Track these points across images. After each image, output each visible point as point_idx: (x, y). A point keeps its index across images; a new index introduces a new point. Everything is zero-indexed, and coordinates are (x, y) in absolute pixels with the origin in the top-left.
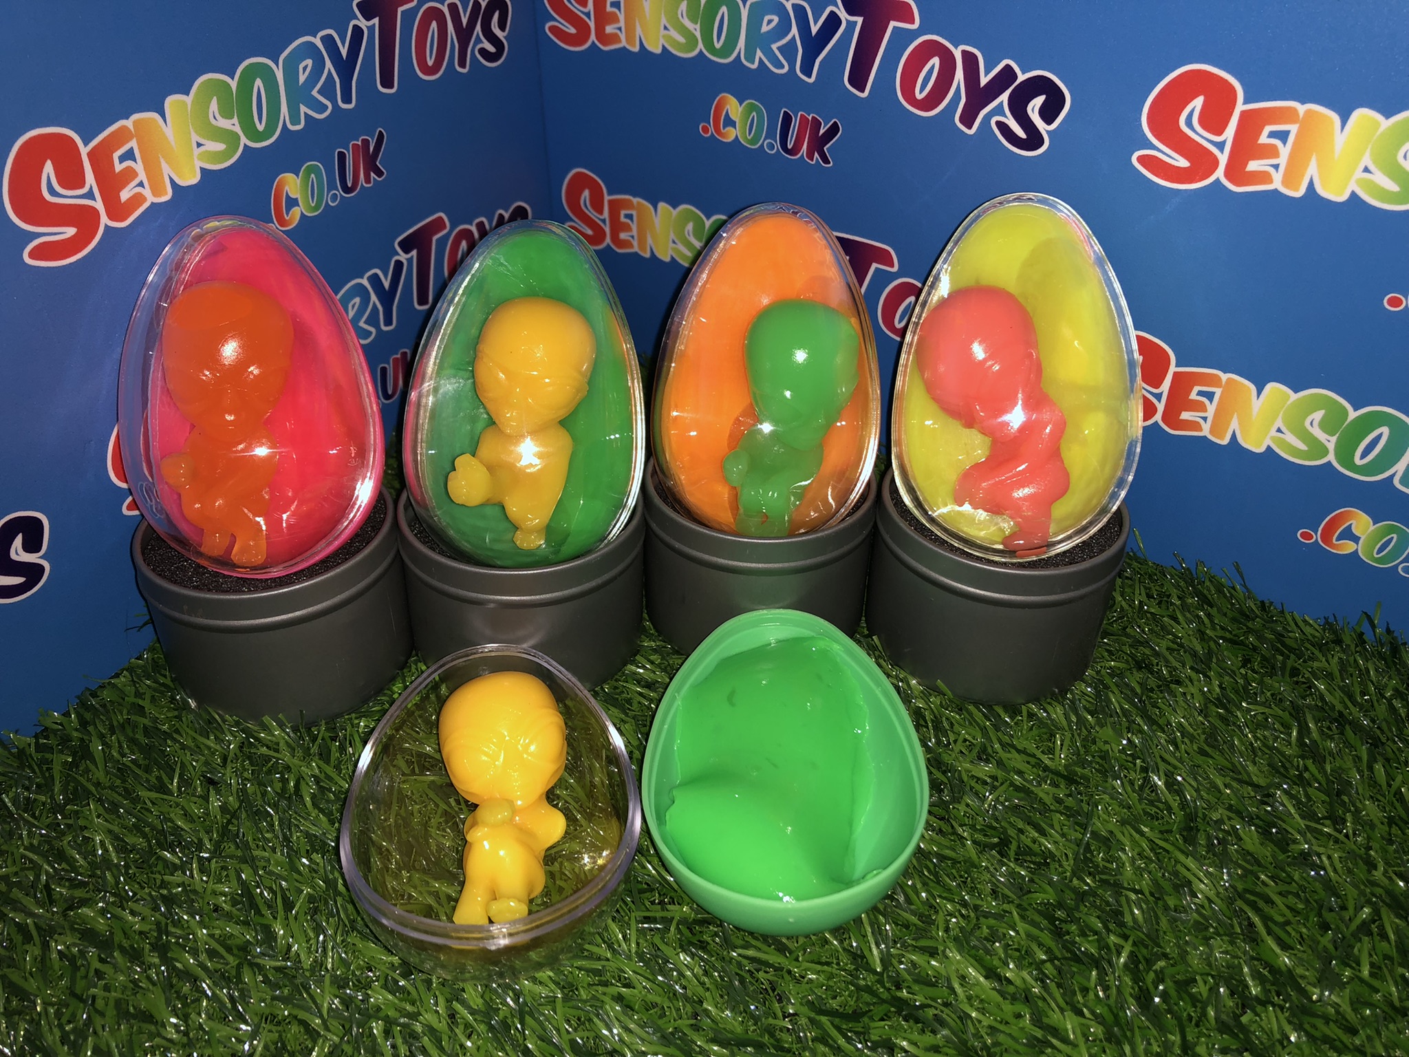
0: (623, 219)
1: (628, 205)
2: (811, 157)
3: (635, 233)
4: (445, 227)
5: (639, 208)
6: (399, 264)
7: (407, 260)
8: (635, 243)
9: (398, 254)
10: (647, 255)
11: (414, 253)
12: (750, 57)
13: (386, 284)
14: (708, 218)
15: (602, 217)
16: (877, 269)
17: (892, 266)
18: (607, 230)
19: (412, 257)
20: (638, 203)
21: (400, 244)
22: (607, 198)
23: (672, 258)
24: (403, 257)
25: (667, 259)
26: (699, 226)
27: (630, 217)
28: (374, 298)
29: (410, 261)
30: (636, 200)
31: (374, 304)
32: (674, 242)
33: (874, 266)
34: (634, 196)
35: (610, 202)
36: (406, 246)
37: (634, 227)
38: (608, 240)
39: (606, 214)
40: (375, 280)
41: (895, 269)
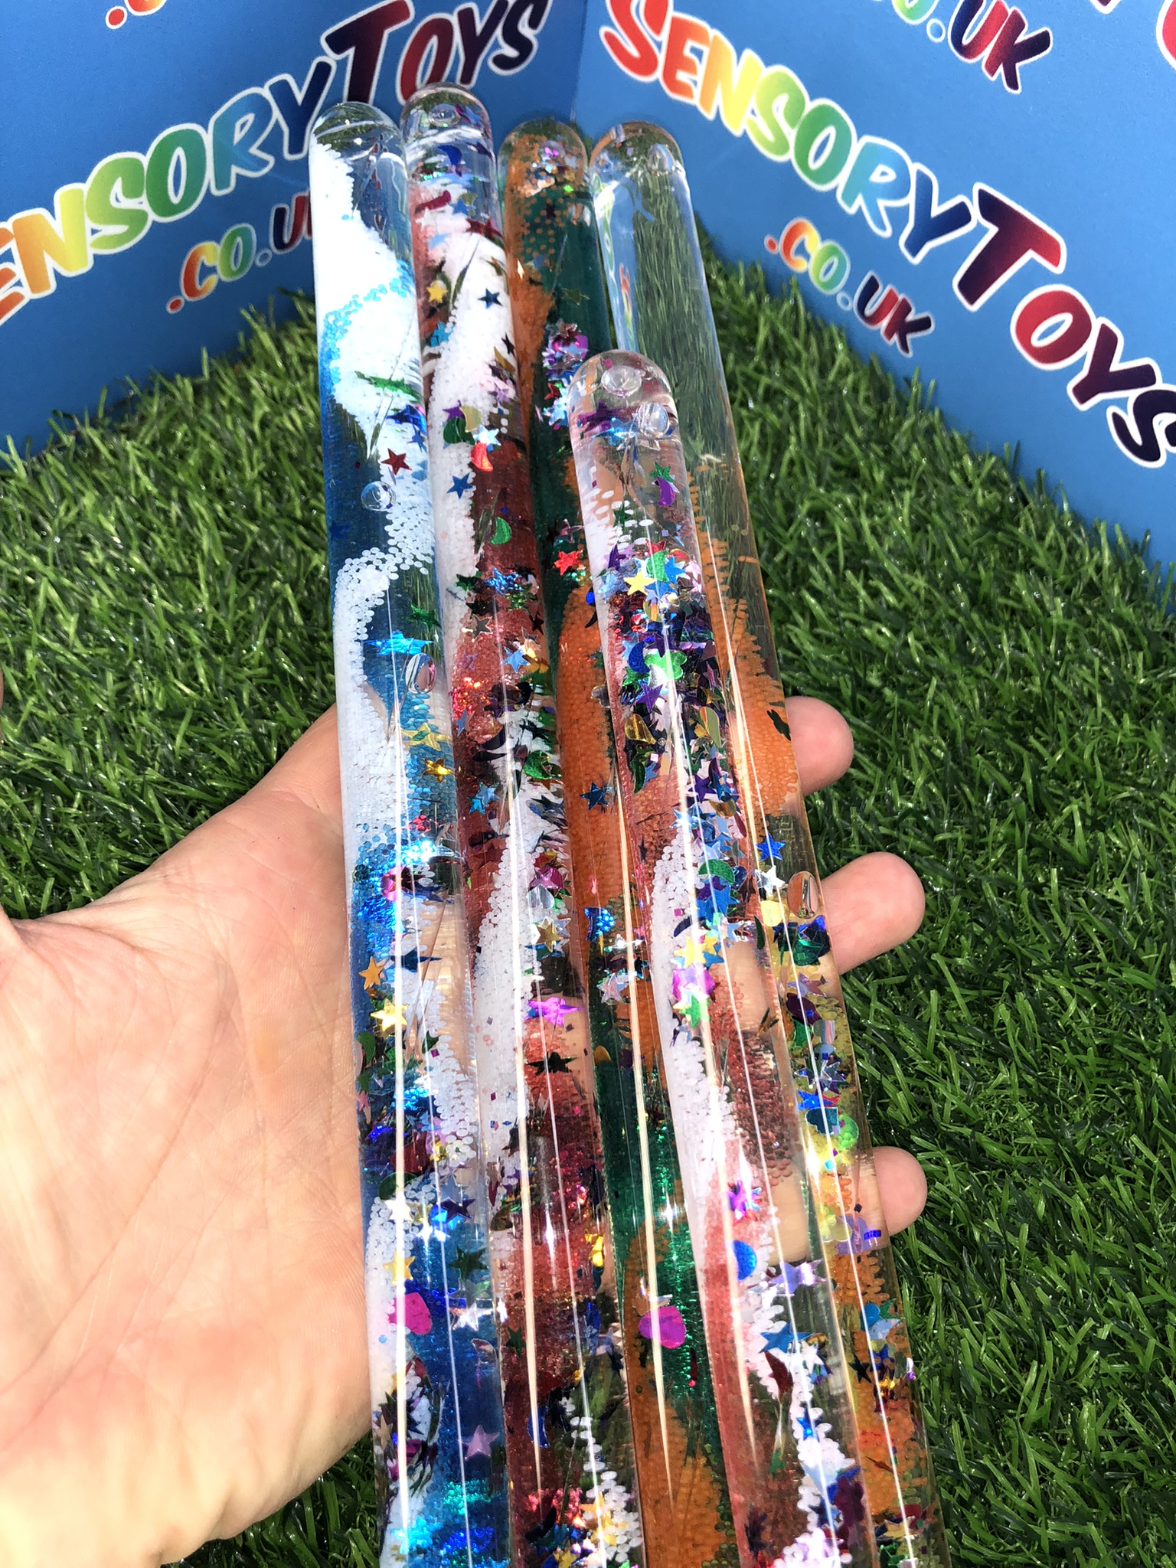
0: (687, 52)
1: (701, 36)
2: (992, 71)
3: (700, 77)
4: (407, 15)
5: (715, 46)
6: (323, 69)
7: (338, 62)
8: (697, 92)
9: (324, 54)
10: (710, 116)
11: (351, 52)
12: (849, 198)
13: (300, 97)
14: (812, 98)
15: (658, 38)
16: (1032, 261)
17: (1056, 263)
18: (661, 58)
19: (347, 58)
20: (715, 38)
21: (329, 39)
22: (671, 13)
23: (745, 133)
24: (331, 58)
25: (737, 132)
26: (796, 105)
27: (699, 54)
28: (277, 114)
29: (341, 64)
30: (713, 33)
31: (277, 124)
32: (753, 112)
33: (1030, 255)
34: (713, 25)
35: (674, 21)
36: (338, 43)
37: (701, 68)
38: (658, 74)
39: (664, 37)
40: (282, 92)
41: (1059, 270)
